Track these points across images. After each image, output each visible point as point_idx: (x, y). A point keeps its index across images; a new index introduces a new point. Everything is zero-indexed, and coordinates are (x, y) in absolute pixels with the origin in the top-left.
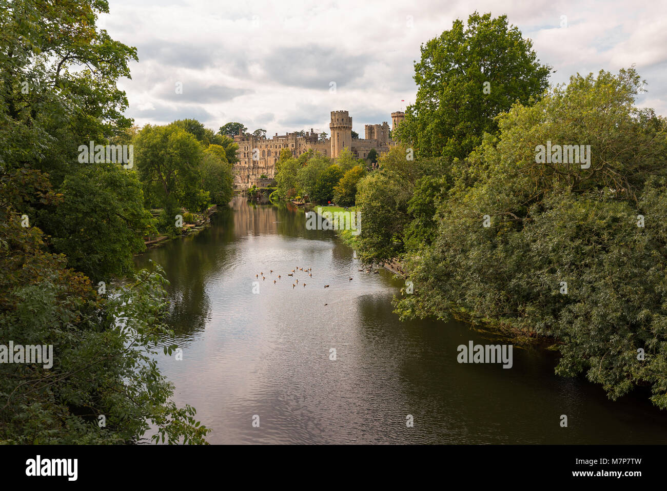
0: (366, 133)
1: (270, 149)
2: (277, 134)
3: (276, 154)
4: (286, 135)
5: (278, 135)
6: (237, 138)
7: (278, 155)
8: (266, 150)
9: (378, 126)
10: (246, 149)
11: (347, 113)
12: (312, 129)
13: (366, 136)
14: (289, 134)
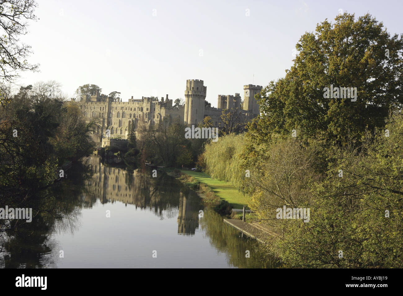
0: (219, 103)
1: (125, 111)
2: (132, 97)
3: (131, 117)
4: (141, 98)
5: (134, 98)
6: (93, 98)
7: (132, 117)
8: (121, 112)
9: (231, 97)
10: (102, 110)
11: (202, 82)
12: (167, 95)
13: (218, 105)
14: (145, 98)
